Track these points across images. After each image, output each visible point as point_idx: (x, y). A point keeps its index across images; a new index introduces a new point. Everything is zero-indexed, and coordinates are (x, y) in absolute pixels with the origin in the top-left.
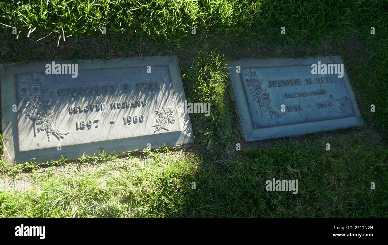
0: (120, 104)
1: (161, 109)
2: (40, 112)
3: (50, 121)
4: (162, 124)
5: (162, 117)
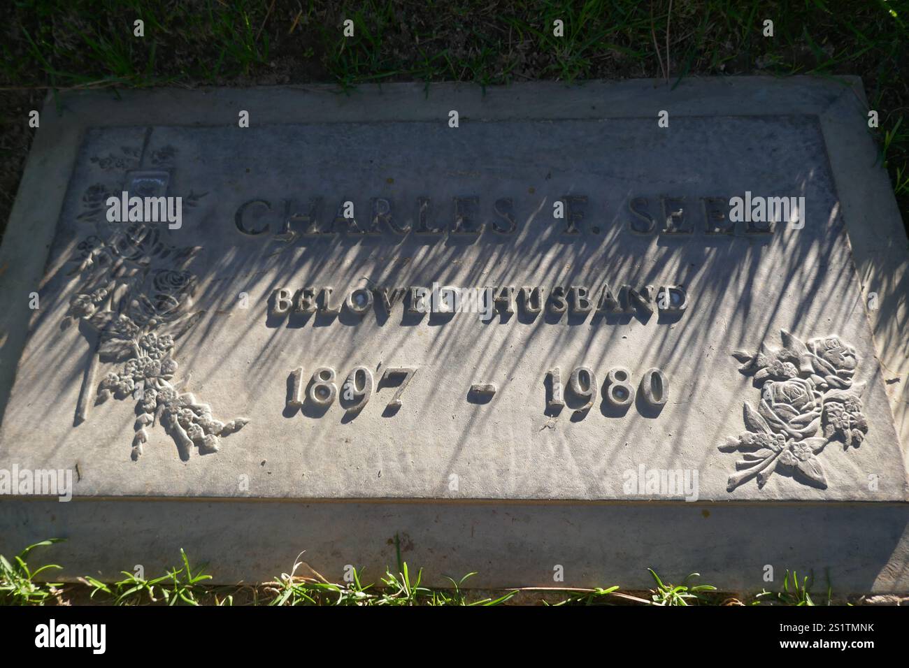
0: (535, 294)
1: (774, 348)
2: (135, 303)
3: (168, 349)
4: (780, 439)
5: (782, 397)
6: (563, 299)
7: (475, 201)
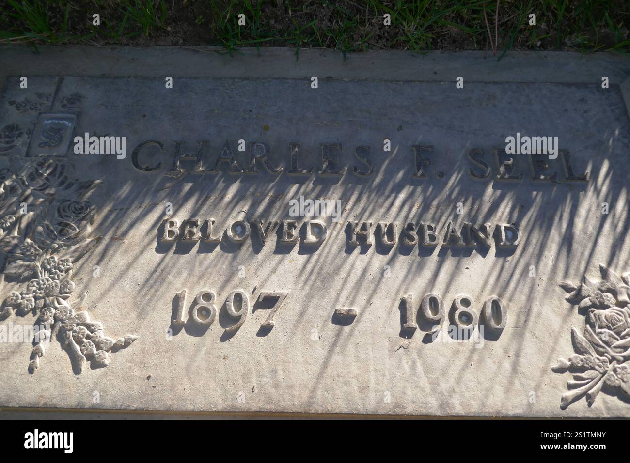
0: (391, 228)
4: (605, 362)
5: (604, 324)
6: (414, 233)
7: (338, 148)
